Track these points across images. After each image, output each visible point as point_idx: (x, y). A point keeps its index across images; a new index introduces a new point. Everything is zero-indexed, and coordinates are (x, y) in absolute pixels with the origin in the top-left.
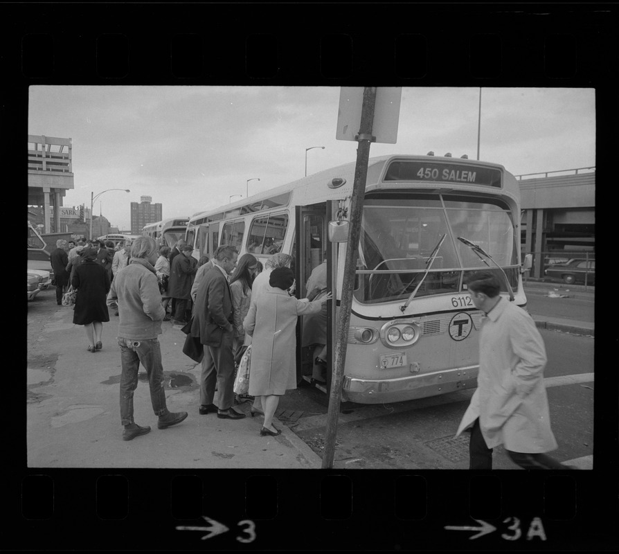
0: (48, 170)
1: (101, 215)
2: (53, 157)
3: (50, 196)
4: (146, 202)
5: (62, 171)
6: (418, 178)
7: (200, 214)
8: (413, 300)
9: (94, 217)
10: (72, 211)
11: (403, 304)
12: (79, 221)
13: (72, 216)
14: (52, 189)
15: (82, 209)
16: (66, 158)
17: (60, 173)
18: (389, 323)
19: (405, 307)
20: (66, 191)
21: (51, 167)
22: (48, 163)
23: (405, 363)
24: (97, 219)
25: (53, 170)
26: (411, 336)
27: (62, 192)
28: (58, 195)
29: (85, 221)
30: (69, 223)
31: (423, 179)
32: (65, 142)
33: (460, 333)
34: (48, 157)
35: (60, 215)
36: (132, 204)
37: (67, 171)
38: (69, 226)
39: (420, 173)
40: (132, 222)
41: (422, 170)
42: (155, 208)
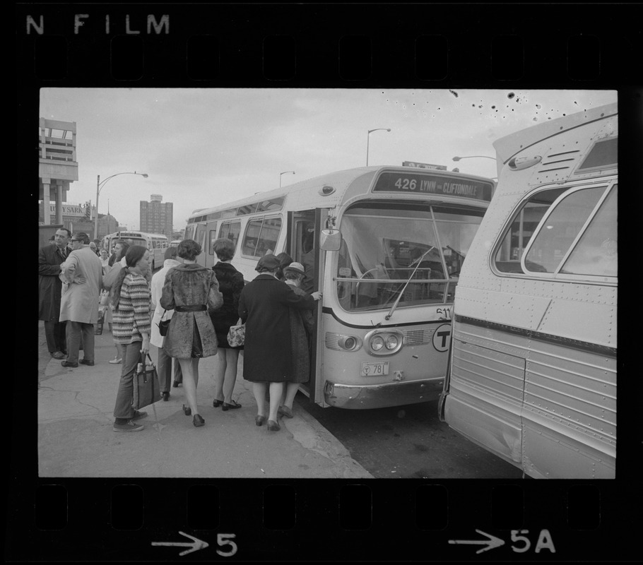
0: (48, 158)
1: (109, 214)
2: (54, 143)
3: (51, 189)
4: (156, 201)
5: (64, 159)
9: (100, 216)
10: (78, 209)
12: (85, 219)
13: (78, 214)
14: (53, 181)
15: (88, 207)
16: (70, 145)
17: (62, 162)
20: (70, 184)
21: (52, 155)
22: (48, 150)
24: (104, 218)
25: (54, 158)
27: (65, 183)
28: (61, 188)
29: (91, 219)
30: (75, 221)
32: (72, 127)
34: (48, 143)
35: (62, 213)
36: (141, 203)
37: (70, 160)
38: (74, 225)
40: (141, 222)
42: (166, 208)
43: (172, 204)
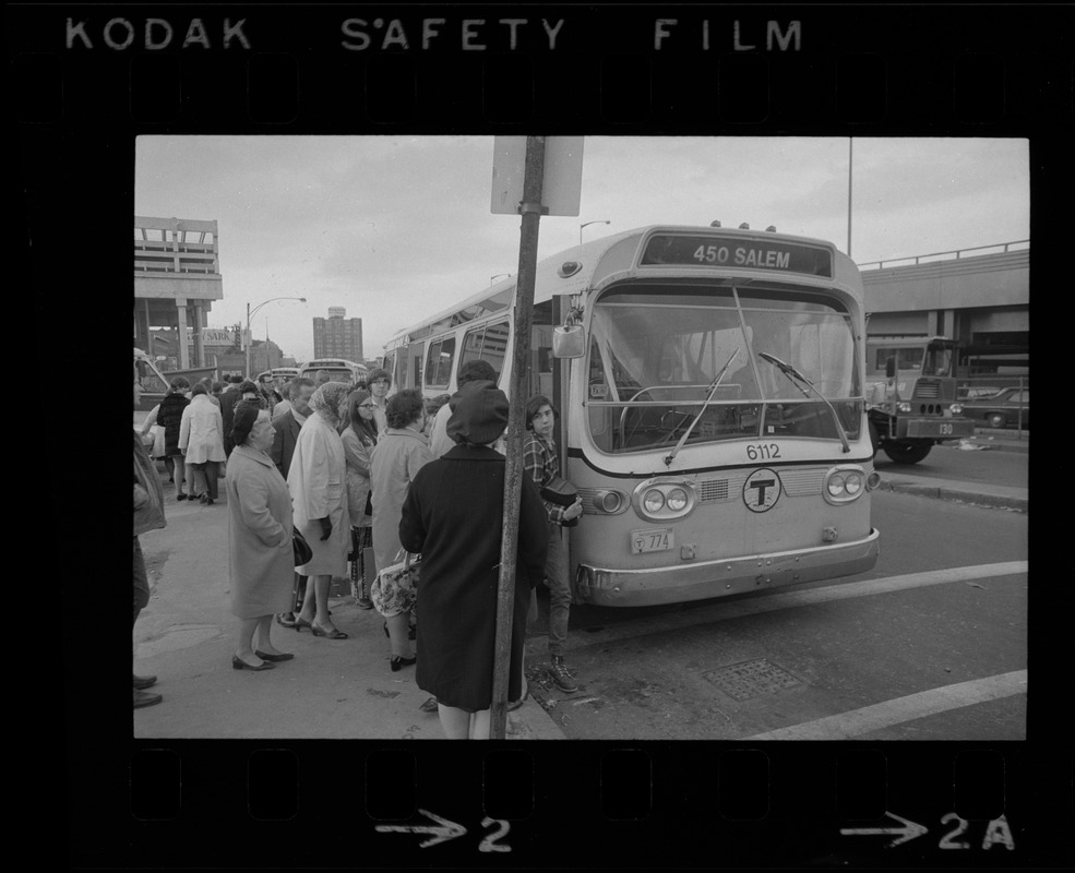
0: (183, 271)
1: (268, 340)
2: (189, 251)
3: (187, 311)
4: (337, 317)
5: (203, 272)
6: (696, 262)
7: (402, 331)
8: (682, 448)
9: (256, 343)
10: (224, 334)
11: (668, 454)
12: (234, 350)
13: (223, 342)
14: (190, 301)
15: (237, 331)
16: (210, 252)
17: (201, 276)
18: (646, 482)
19: (671, 458)
20: (212, 303)
21: (187, 266)
22: (182, 260)
23: (671, 546)
24: (261, 345)
25: (190, 271)
26: (682, 503)
27: (206, 304)
28: (200, 310)
29: (242, 349)
30: (219, 353)
31: (705, 262)
32: (210, 227)
33: (761, 501)
34: (181, 250)
35: (203, 343)
36: (315, 320)
37: (211, 272)
38: (219, 359)
39: (699, 253)
40: (316, 349)
41: (701, 248)
42: (352, 325)
43: (360, 320)
